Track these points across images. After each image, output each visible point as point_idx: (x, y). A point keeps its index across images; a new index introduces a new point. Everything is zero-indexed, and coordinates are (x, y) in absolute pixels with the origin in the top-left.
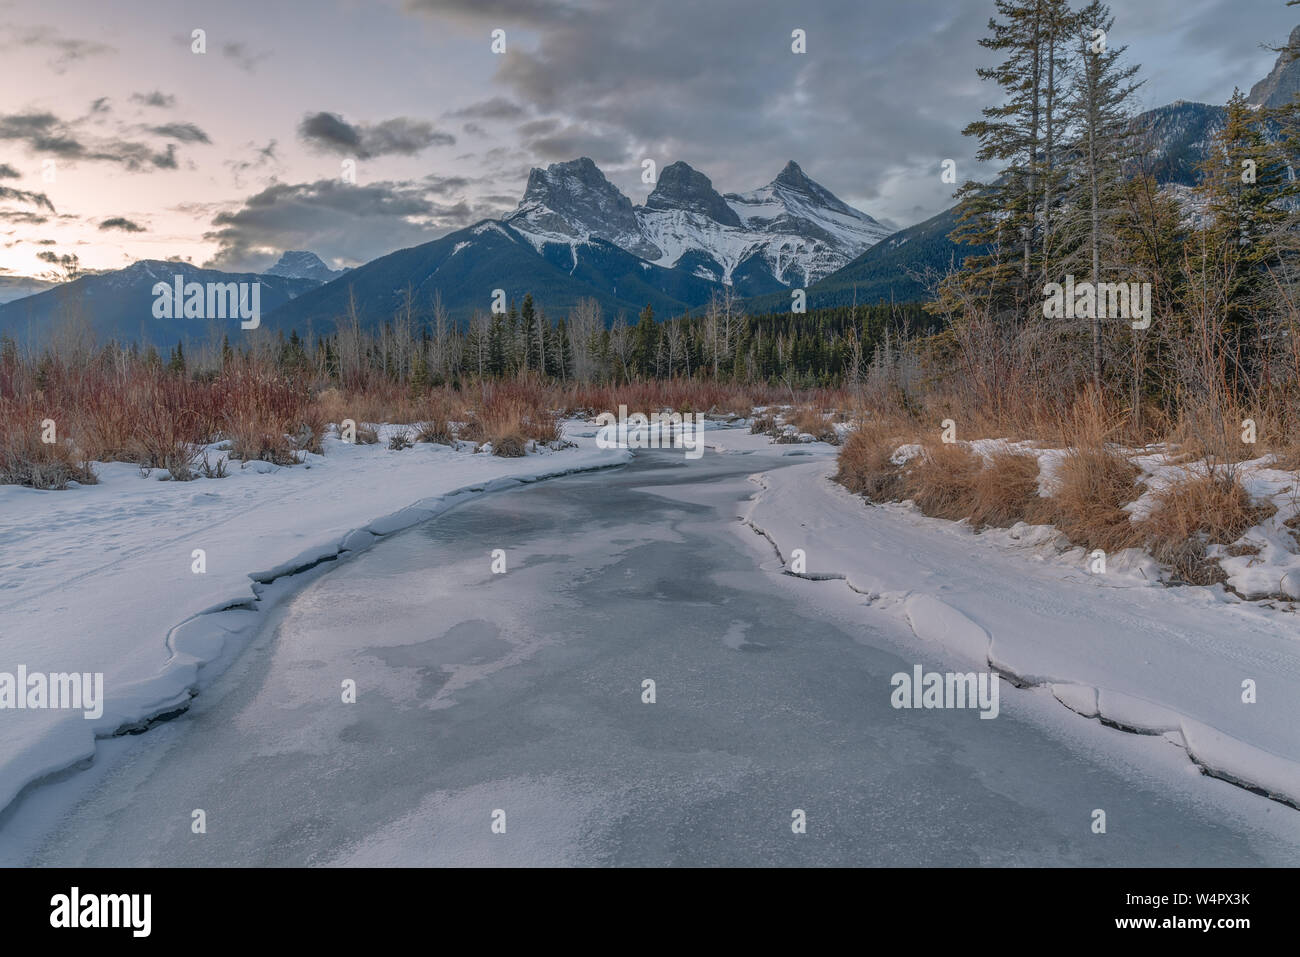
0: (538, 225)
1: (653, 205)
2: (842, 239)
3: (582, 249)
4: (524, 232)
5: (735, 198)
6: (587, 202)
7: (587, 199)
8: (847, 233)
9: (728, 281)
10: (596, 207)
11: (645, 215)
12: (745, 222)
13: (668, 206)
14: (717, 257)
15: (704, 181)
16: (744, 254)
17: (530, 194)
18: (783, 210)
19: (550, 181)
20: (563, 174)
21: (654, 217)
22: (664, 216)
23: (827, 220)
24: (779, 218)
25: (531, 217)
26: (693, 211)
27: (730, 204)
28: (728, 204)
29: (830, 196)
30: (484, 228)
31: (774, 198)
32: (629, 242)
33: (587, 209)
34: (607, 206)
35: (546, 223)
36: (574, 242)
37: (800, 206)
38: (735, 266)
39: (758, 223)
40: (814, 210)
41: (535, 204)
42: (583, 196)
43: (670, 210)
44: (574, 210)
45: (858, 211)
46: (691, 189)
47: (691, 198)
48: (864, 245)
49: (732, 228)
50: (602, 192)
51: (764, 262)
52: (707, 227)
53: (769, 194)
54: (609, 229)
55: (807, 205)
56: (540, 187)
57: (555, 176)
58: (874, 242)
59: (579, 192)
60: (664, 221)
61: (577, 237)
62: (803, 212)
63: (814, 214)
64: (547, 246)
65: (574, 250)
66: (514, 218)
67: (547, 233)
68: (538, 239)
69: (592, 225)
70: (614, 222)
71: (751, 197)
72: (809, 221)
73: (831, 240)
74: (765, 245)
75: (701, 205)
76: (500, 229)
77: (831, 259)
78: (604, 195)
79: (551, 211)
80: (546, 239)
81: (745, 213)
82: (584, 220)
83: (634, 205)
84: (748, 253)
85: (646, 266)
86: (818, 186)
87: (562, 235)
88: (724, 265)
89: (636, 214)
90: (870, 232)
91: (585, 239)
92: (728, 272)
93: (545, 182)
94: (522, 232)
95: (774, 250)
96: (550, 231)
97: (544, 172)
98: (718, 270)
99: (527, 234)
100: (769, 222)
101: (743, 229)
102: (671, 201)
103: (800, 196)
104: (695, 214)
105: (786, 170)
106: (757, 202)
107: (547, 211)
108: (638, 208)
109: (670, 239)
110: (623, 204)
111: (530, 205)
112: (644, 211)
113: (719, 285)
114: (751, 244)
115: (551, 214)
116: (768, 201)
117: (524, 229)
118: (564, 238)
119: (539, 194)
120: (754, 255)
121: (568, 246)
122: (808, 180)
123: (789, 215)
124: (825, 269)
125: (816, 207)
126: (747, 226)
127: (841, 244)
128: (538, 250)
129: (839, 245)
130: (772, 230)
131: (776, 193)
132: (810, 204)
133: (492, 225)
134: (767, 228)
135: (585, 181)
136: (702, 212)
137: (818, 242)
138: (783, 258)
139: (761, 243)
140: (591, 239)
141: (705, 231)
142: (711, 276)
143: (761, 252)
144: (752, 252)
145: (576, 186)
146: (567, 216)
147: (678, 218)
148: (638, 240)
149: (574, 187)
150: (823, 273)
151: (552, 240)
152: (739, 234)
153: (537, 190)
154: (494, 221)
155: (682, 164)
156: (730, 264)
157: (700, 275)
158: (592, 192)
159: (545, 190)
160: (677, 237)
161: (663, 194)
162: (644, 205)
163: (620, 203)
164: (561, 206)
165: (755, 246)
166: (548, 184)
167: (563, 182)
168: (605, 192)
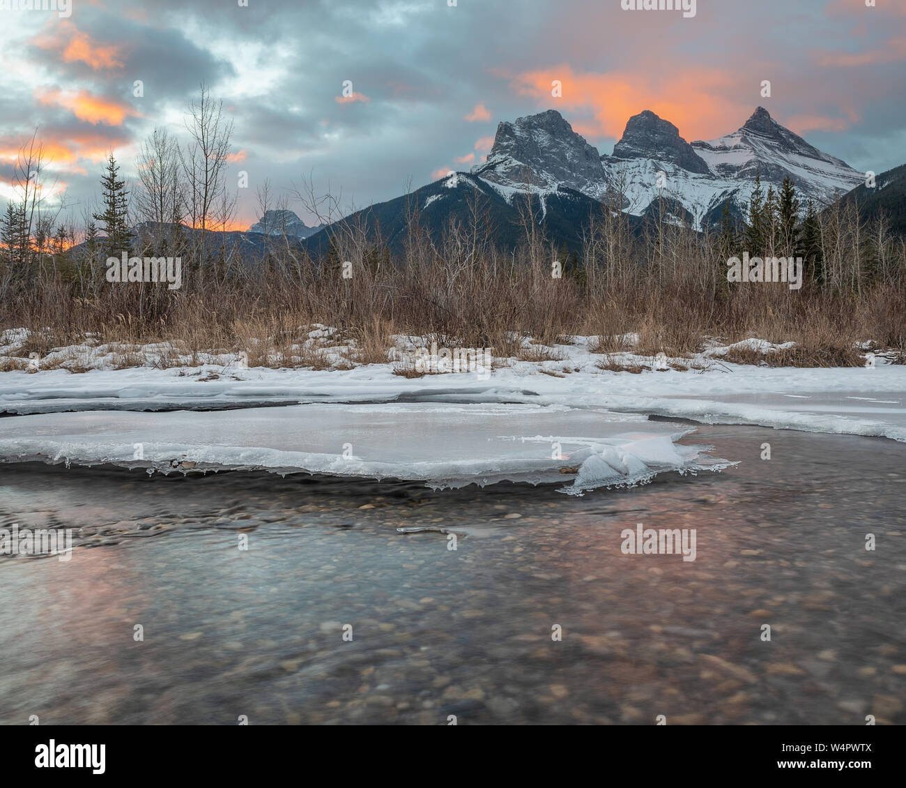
0: (507, 177)
1: (620, 155)
2: (814, 184)
3: (551, 199)
4: (494, 184)
5: (703, 145)
6: (554, 153)
7: (554, 150)
8: (820, 178)
9: (697, 227)
10: (564, 158)
11: (612, 165)
12: (713, 169)
13: (636, 155)
14: (686, 204)
15: (670, 129)
16: (714, 201)
17: (497, 148)
18: (752, 157)
19: (518, 133)
20: (530, 127)
21: (621, 166)
22: (631, 165)
23: (798, 165)
24: (748, 164)
25: (500, 169)
26: (660, 159)
27: (698, 152)
28: (695, 151)
29: (800, 141)
31: (742, 144)
32: (597, 191)
33: (554, 160)
34: (574, 157)
35: (514, 174)
36: (543, 193)
37: (769, 151)
38: (704, 214)
39: (727, 170)
40: (784, 155)
41: (503, 157)
42: (551, 147)
43: (637, 159)
44: (541, 161)
45: (830, 156)
46: (658, 137)
47: (658, 146)
48: (837, 189)
49: (701, 175)
50: (568, 143)
51: (735, 208)
52: (675, 175)
53: (737, 141)
54: (577, 179)
55: (777, 151)
56: (507, 140)
57: (523, 128)
58: (850, 188)
59: (546, 144)
60: (631, 171)
61: (547, 188)
62: (773, 158)
63: (784, 159)
64: (516, 196)
65: (542, 201)
66: (484, 170)
67: (516, 185)
68: (507, 191)
69: (559, 175)
70: (581, 173)
71: (719, 145)
72: (779, 167)
74: (735, 192)
75: (668, 153)
76: (470, 182)
78: (571, 145)
79: (521, 163)
80: (514, 190)
81: (713, 160)
82: (551, 171)
83: (600, 155)
84: (717, 200)
85: (616, 214)
86: (787, 131)
87: (531, 186)
88: (693, 212)
89: (603, 163)
90: (844, 177)
91: (553, 189)
92: (698, 220)
93: (513, 135)
94: (491, 184)
95: (744, 197)
96: (520, 182)
97: (511, 125)
98: (689, 218)
99: (496, 186)
100: (739, 168)
101: (711, 176)
102: (638, 150)
103: (769, 142)
104: (661, 162)
105: (754, 117)
106: (724, 149)
107: (515, 163)
108: (604, 158)
109: (637, 187)
110: (590, 154)
111: (498, 158)
112: (611, 161)
113: (689, 231)
114: (719, 192)
115: (520, 166)
116: (736, 147)
117: (493, 181)
118: (535, 189)
119: (507, 147)
120: (724, 201)
121: (536, 196)
122: (776, 126)
123: (760, 161)
125: (786, 152)
126: (716, 173)
127: (814, 189)
128: (508, 201)
129: (812, 190)
130: (742, 176)
131: (744, 140)
132: (780, 151)
133: (463, 178)
134: (736, 175)
135: (552, 132)
136: (669, 160)
139: (730, 190)
140: (559, 189)
141: (673, 179)
142: (680, 224)
143: (731, 199)
144: (722, 199)
145: (543, 138)
146: (535, 168)
147: (645, 166)
148: (605, 189)
149: (541, 139)
151: (521, 191)
152: (707, 181)
153: (505, 144)
154: (464, 174)
155: (648, 113)
156: (699, 212)
157: (670, 222)
158: (559, 143)
159: (512, 142)
160: (644, 186)
161: (629, 143)
162: (610, 155)
163: (587, 153)
164: (529, 157)
165: (725, 193)
166: (515, 137)
167: (530, 134)
168: (572, 142)
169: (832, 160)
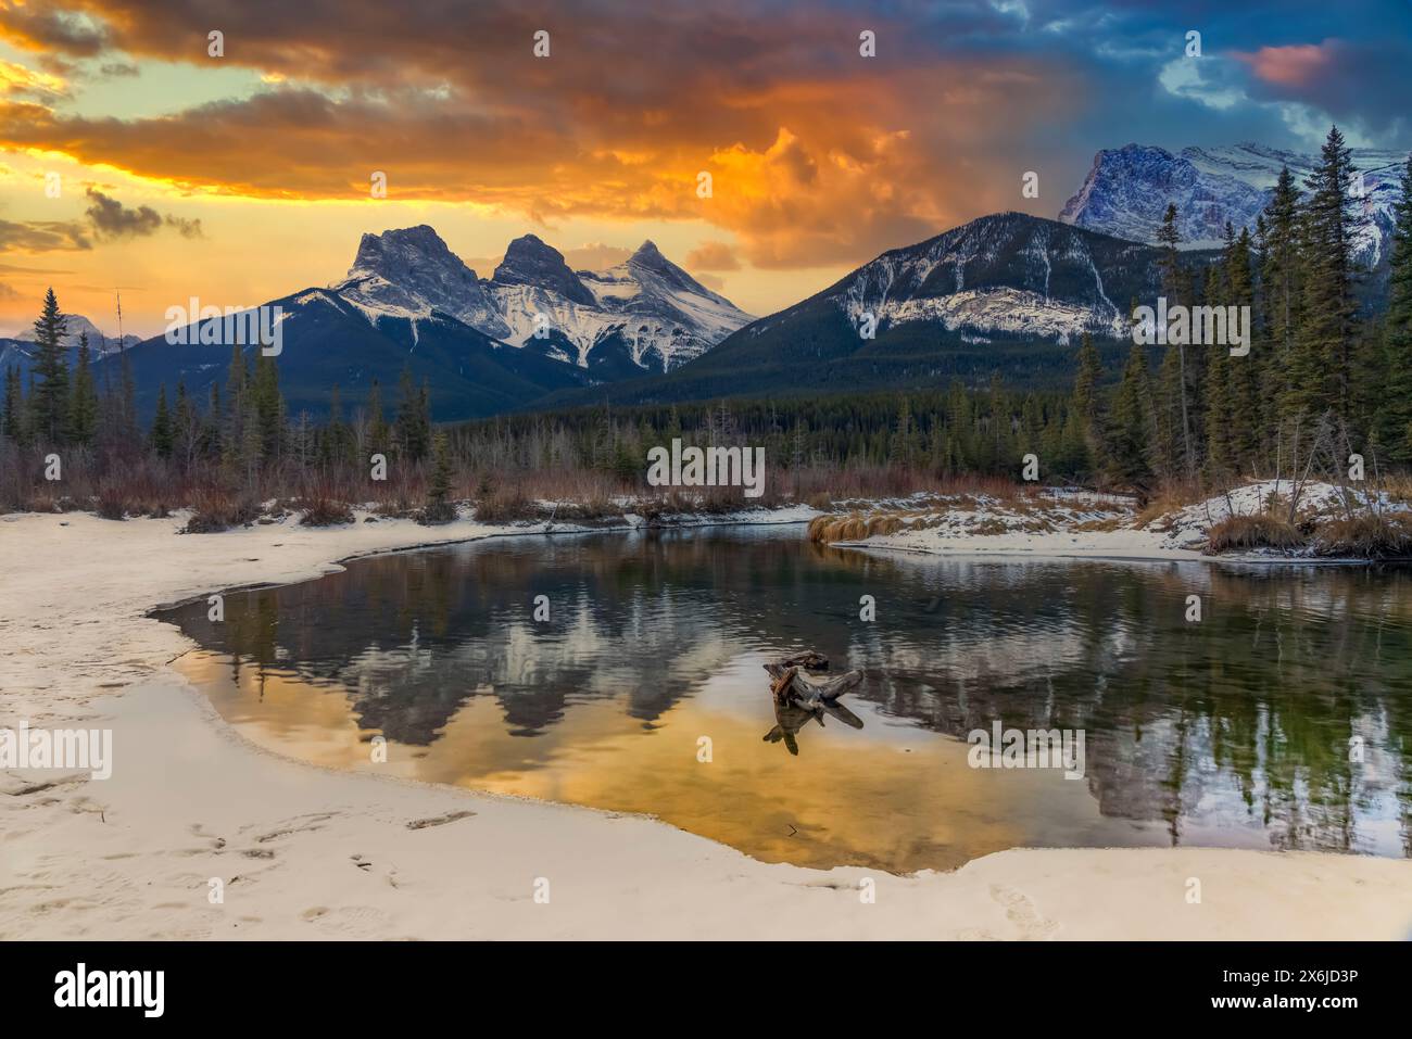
0: (373, 297)
1: (501, 278)
2: (700, 322)
3: (422, 323)
4: (357, 304)
5: (590, 276)
6: (427, 274)
8: (706, 317)
9: (583, 362)
10: (438, 280)
11: (492, 290)
12: (599, 302)
13: (517, 281)
14: (570, 337)
15: (554, 257)
16: (600, 335)
17: (361, 262)
18: (639, 291)
19: (385, 248)
20: (400, 242)
21: (502, 292)
22: (513, 291)
23: (685, 302)
24: (636, 298)
25: (365, 287)
26: (544, 287)
27: (585, 283)
28: (582, 281)
29: (689, 279)
30: (310, 297)
31: (630, 277)
32: (477, 318)
33: (427, 282)
34: (450, 279)
35: (381, 295)
36: (414, 316)
37: (657, 287)
38: (591, 347)
39: (614, 302)
40: (671, 292)
41: (368, 273)
42: (423, 266)
43: (519, 285)
44: (413, 281)
45: (717, 295)
46: (541, 264)
47: (543, 273)
48: (723, 329)
49: (587, 307)
50: (443, 263)
51: (621, 344)
52: (560, 305)
53: (624, 273)
54: (453, 303)
55: (665, 286)
56: (373, 254)
57: (390, 244)
58: (736, 328)
59: (418, 262)
60: (513, 297)
61: (418, 312)
62: (660, 293)
63: (672, 296)
64: (383, 319)
65: (414, 326)
66: (344, 288)
67: (384, 307)
68: (373, 311)
69: (433, 298)
70: (457, 296)
71: (605, 275)
72: (666, 303)
73: (689, 323)
74: (622, 326)
75: (553, 281)
76: (328, 300)
77: (690, 343)
78: (447, 266)
79: (388, 283)
80: (381, 312)
81: (600, 291)
82: (424, 293)
83: (479, 278)
84: (604, 334)
85: (495, 345)
86: (675, 267)
87: (400, 309)
88: (578, 345)
89: (481, 288)
90: (729, 317)
91: (425, 313)
92: (583, 353)
93: (379, 249)
94: (353, 304)
95: (631, 332)
96: (386, 303)
97: (378, 238)
98: (573, 351)
99: (360, 306)
100: (626, 301)
101: (597, 309)
102: (521, 276)
103: (656, 277)
104: (546, 291)
105: (642, 250)
106: (611, 281)
107: (383, 282)
108: (483, 282)
109: (519, 315)
110: (467, 276)
111: (362, 274)
112: (491, 285)
113: (573, 366)
114: (606, 326)
115: (388, 286)
116: (623, 280)
117: (356, 301)
118: (402, 312)
119: (373, 262)
120: (611, 336)
121: (407, 320)
122: (664, 261)
123: (647, 296)
124: (686, 353)
125: (674, 289)
126: (603, 306)
127: (699, 327)
128: (374, 324)
129: (697, 328)
130: (629, 311)
131: (631, 273)
132: (668, 286)
133: (319, 295)
134: (623, 309)
135: (426, 250)
136: (554, 289)
137: (677, 325)
138: (641, 340)
139: (617, 325)
140: (434, 314)
141: (557, 310)
142: (564, 358)
143: (618, 334)
144: (608, 333)
145: (413, 256)
146: (406, 288)
147: (528, 294)
148: (484, 316)
150: (683, 358)
151: (388, 314)
152: (594, 314)
153: (369, 258)
154: (321, 290)
155: (532, 238)
156: (585, 345)
157: (554, 356)
158: (432, 263)
159: (379, 258)
160: (527, 315)
161: (512, 268)
162: (490, 279)
163: (464, 276)
164: (400, 276)
165: (612, 327)
166: (382, 251)
167: (400, 249)
168: (448, 262)
169: (719, 300)
